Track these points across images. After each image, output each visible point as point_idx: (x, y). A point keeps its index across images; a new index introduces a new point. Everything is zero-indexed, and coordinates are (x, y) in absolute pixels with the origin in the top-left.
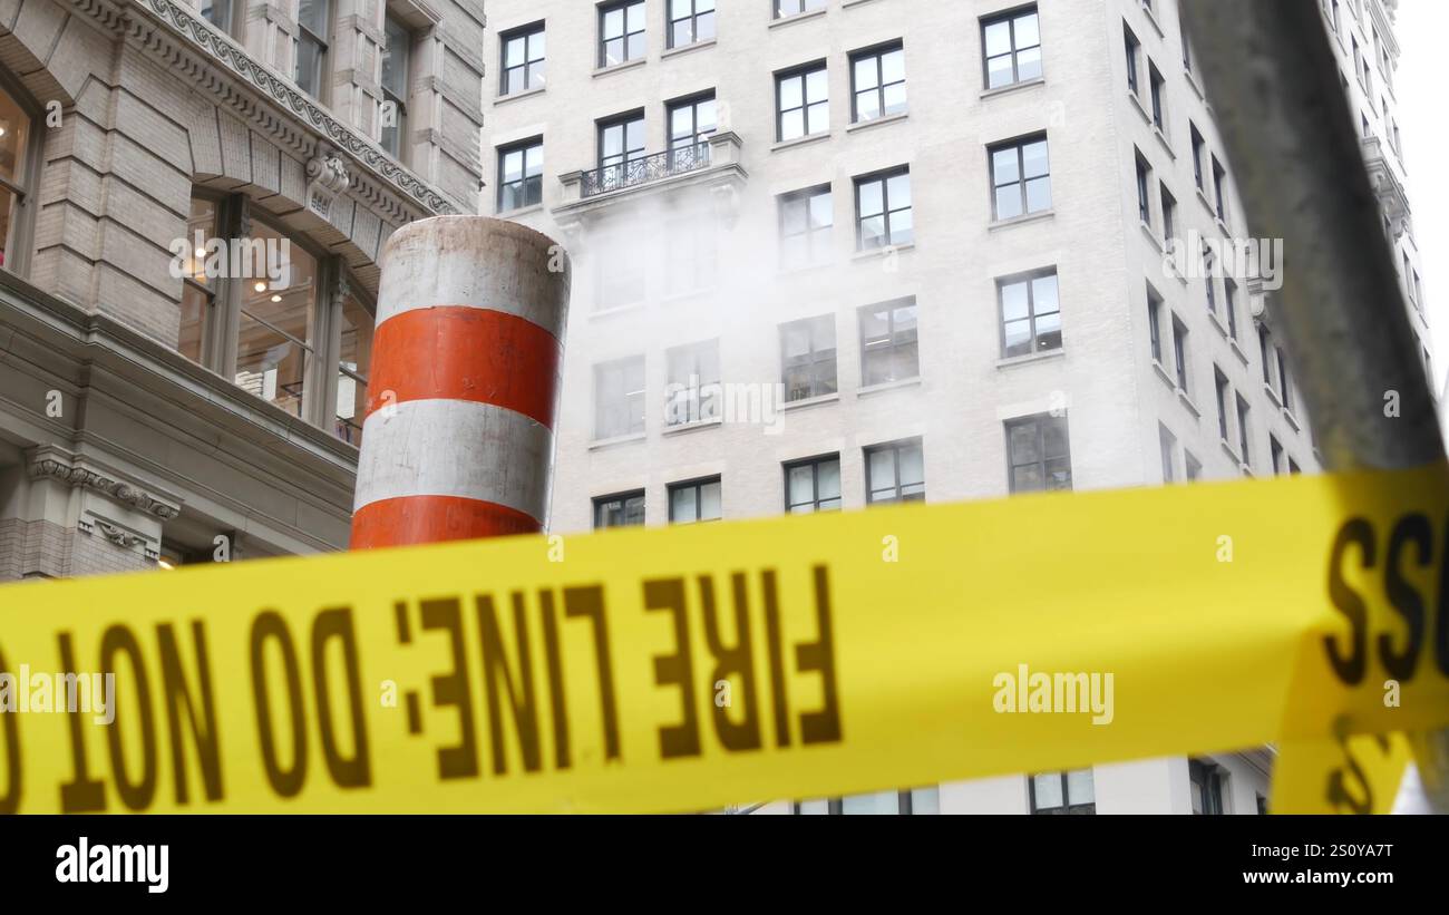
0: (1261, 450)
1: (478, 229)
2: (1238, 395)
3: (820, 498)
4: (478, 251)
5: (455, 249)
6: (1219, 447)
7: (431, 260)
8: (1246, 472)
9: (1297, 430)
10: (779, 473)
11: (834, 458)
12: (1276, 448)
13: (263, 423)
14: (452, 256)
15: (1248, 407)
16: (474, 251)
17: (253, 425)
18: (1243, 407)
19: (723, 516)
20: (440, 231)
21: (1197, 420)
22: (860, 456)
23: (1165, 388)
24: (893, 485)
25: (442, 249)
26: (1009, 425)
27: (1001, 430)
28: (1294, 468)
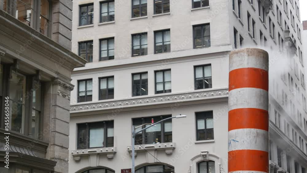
0: (258, 34)
1: (256, 51)
2: (253, 19)
3: (142, 44)
4: (256, 56)
5: (252, 55)
6: (248, 34)
7: (246, 57)
8: (254, 41)
9: (266, 29)
10: (130, 37)
11: (146, 33)
12: (261, 34)
13: (25, 31)
14: (251, 57)
15: (255, 23)
16: (255, 56)
17: (23, 31)
18: (254, 23)
19: (115, 48)
20: (248, 51)
21: (243, 26)
22: (153, 33)
23: (235, 18)
24: (162, 42)
25: (249, 55)
26: (194, 26)
27: (191, 28)
28: (265, 39)
